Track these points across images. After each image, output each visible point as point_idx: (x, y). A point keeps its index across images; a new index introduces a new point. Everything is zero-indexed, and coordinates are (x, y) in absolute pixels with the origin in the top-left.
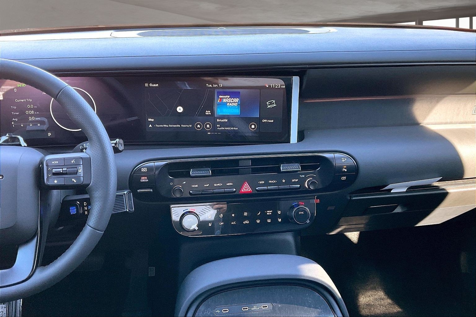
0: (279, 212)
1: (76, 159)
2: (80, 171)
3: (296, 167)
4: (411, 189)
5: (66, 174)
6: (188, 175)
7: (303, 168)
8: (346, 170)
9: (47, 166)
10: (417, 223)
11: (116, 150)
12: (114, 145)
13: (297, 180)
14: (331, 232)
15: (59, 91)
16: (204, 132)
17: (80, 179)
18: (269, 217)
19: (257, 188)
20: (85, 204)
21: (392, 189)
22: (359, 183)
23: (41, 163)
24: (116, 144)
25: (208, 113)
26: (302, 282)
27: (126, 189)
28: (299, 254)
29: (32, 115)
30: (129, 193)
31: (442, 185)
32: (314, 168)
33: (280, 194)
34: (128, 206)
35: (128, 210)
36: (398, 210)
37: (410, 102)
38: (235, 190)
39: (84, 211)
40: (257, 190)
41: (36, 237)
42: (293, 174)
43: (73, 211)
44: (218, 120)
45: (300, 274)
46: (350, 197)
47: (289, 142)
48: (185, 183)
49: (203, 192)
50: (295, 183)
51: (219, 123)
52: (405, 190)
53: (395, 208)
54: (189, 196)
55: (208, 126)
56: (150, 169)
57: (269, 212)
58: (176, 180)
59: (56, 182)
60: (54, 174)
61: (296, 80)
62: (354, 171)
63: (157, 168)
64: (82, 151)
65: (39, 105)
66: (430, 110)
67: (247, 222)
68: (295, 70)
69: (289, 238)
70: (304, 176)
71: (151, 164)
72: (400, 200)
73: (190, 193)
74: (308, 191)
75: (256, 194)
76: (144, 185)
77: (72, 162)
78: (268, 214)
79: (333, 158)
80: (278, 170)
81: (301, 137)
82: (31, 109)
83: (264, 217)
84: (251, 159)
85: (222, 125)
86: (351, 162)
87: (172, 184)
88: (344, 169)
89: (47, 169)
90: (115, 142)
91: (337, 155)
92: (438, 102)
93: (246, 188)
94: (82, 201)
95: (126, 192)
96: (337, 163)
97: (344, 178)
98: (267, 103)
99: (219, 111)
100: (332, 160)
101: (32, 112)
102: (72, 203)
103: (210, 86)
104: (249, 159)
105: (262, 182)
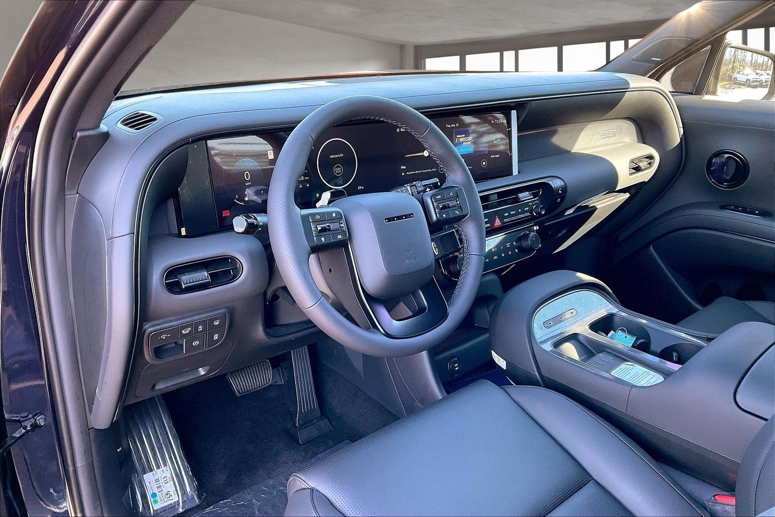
5: (449, 207)
9: (433, 202)
13: (528, 208)
18: (509, 249)
19: (504, 221)
40: (505, 223)
47: (511, 174)
50: (527, 212)
59: (444, 216)
60: (442, 209)
61: (514, 113)
68: (513, 105)
70: (531, 204)
77: (451, 194)
78: (508, 246)
79: (551, 183)
84: (498, 193)
88: (560, 191)
89: (433, 205)
93: (498, 222)
97: (559, 200)
98: (494, 138)
103: (449, 126)
104: (495, 193)
105: (506, 214)
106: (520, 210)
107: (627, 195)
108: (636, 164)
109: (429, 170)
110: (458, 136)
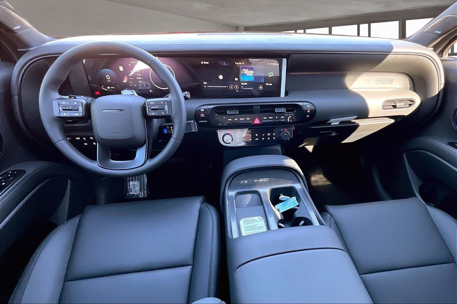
0: (274, 134)
1: (164, 101)
2: (166, 108)
3: (283, 110)
4: (341, 123)
5: (158, 109)
6: (226, 114)
7: (287, 111)
8: (309, 112)
9: (148, 105)
10: (342, 141)
11: (186, 98)
12: (184, 95)
13: (284, 117)
14: (300, 145)
15: (151, 62)
16: (234, 90)
17: (167, 113)
18: (269, 136)
19: (263, 121)
20: (171, 128)
21: (331, 123)
22: (315, 119)
23: (145, 104)
24: (185, 94)
25: (236, 79)
26: (286, 168)
27: (192, 120)
28: (283, 155)
29: (140, 80)
30: (194, 122)
31: (357, 121)
32: (293, 111)
33: (274, 125)
34: (195, 128)
35: (194, 131)
36: (334, 134)
37: (344, 75)
38: (251, 122)
39: (171, 131)
40: (263, 122)
41: (146, 145)
42: (282, 113)
43: (165, 131)
44: (242, 84)
45: (284, 164)
46: (311, 127)
47: (280, 96)
48: (224, 118)
49: (234, 123)
50: (283, 119)
51: (243, 85)
52: (338, 123)
53: (332, 133)
54: (227, 125)
55: (237, 87)
56: (205, 110)
57: (269, 134)
58: (220, 116)
59: (153, 114)
60: (153, 109)
61: (285, 61)
62: (313, 113)
63: (209, 109)
64: (167, 97)
65: (143, 74)
66: (354, 80)
67: (257, 139)
68: (284, 55)
69: (279, 148)
70: (287, 115)
71: (206, 107)
72: (335, 129)
73: (227, 123)
74: (290, 123)
75: (262, 124)
76: (203, 119)
77: (161, 103)
78: (268, 135)
79: (302, 105)
80: (274, 111)
81: (287, 94)
82: (139, 76)
83: (266, 136)
84: (260, 105)
85: (244, 86)
86: (312, 108)
87: (217, 118)
88: (308, 111)
89: (148, 107)
90: (185, 93)
91: (305, 103)
92: (358, 76)
93: (257, 121)
94: (170, 126)
95: (192, 121)
96: (304, 108)
97: (308, 116)
98: (269, 74)
99: (242, 79)
100: (302, 106)
101: (140, 78)
102: (165, 127)
103: (237, 63)
104: (259, 105)
105: (265, 118)
106: (277, 117)
107: (393, 121)
108: (395, 103)
109: (218, 87)
110: (243, 70)
